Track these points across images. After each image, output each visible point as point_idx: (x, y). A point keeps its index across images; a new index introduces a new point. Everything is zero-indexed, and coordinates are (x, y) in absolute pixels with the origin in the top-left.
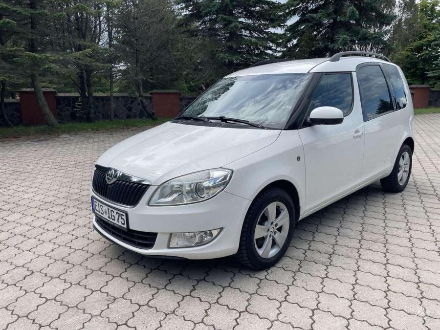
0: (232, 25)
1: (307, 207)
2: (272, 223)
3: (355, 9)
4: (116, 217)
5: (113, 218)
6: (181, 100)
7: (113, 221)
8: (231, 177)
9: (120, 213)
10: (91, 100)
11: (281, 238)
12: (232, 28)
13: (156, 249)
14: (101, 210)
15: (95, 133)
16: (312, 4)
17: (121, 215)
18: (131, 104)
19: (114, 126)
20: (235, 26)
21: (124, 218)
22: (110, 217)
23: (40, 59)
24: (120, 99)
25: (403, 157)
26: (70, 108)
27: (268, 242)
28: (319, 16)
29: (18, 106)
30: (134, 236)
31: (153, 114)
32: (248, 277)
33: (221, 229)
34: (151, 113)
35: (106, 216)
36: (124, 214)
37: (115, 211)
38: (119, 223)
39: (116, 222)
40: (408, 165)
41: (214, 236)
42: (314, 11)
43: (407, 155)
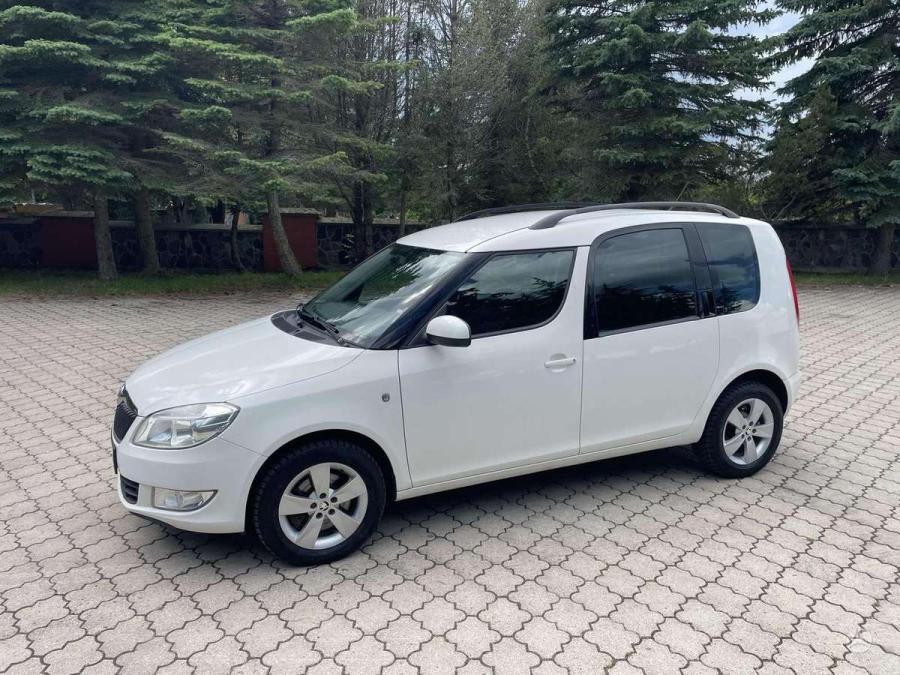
0: (629, 93)
2: (324, 495)
8: (233, 420)
10: (369, 232)
11: (347, 523)
12: (629, 99)
13: (140, 505)
20: (635, 94)
23: (264, 169)
25: (744, 409)
26: (339, 244)
27: (315, 525)
28: (851, 62)
29: (259, 237)
33: (216, 491)
40: (768, 427)
41: (205, 500)
42: (847, 49)
43: (759, 405)
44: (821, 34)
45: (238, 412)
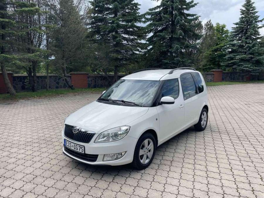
1: (161, 140)
2: (146, 148)
3: (182, 32)
4: (79, 148)
5: (77, 149)
6: (88, 77)
7: (77, 150)
8: (129, 130)
9: (81, 146)
10: (35, 78)
11: (150, 155)
12: (118, 40)
13: (98, 162)
14: (70, 145)
15: (39, 98)
16: (159, 27)
17: (81, 147)
18: (58, 80)
19: (50, 94)
21: (83, 149)
22: (75, 148)
23: (10, 58)
24: (52, 77)
25: (203, 114)
26: (21, 83)
27: (145, 157)
28: (164, 34)
30: (87, 157)
31: (72, 86)
32: (137, 173)
33: (126, 152)
34: (71, 85)
35: (72, 148)
36: (83, 147)
37: (78, 146)
38: (80, 151)
39: (78, 151)
40: (206, 118)
41: (123, 155)
42: (161, 31)
43: (205, 113)
44: (155, 27)
45: (130, 127)
